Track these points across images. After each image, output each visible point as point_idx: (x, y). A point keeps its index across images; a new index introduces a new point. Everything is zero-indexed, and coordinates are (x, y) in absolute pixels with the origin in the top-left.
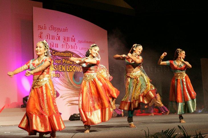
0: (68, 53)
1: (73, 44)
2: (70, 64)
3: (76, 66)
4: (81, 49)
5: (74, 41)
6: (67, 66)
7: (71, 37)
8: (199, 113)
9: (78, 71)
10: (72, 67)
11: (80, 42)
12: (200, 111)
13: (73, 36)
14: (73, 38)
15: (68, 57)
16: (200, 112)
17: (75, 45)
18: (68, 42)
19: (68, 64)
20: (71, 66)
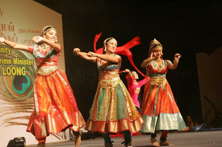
0: (4, 48)
1: (11, 34)
2: (7, 65)
3: (17, 68)
4: (23, 41)
5: (13, 29)
6: (3, 67)
7: (7, 23)
8: (198, 131)
9: (20, 75)
10: (11, 68)
11: (22, 31)
12: (199, 127)
13: (11, 23)
14: (11, 26)
15: (4, 53)
16: (198, 129)
17: (14, 36)
18: (3, 32)
19: (5, 64)
20: (8, 68)
